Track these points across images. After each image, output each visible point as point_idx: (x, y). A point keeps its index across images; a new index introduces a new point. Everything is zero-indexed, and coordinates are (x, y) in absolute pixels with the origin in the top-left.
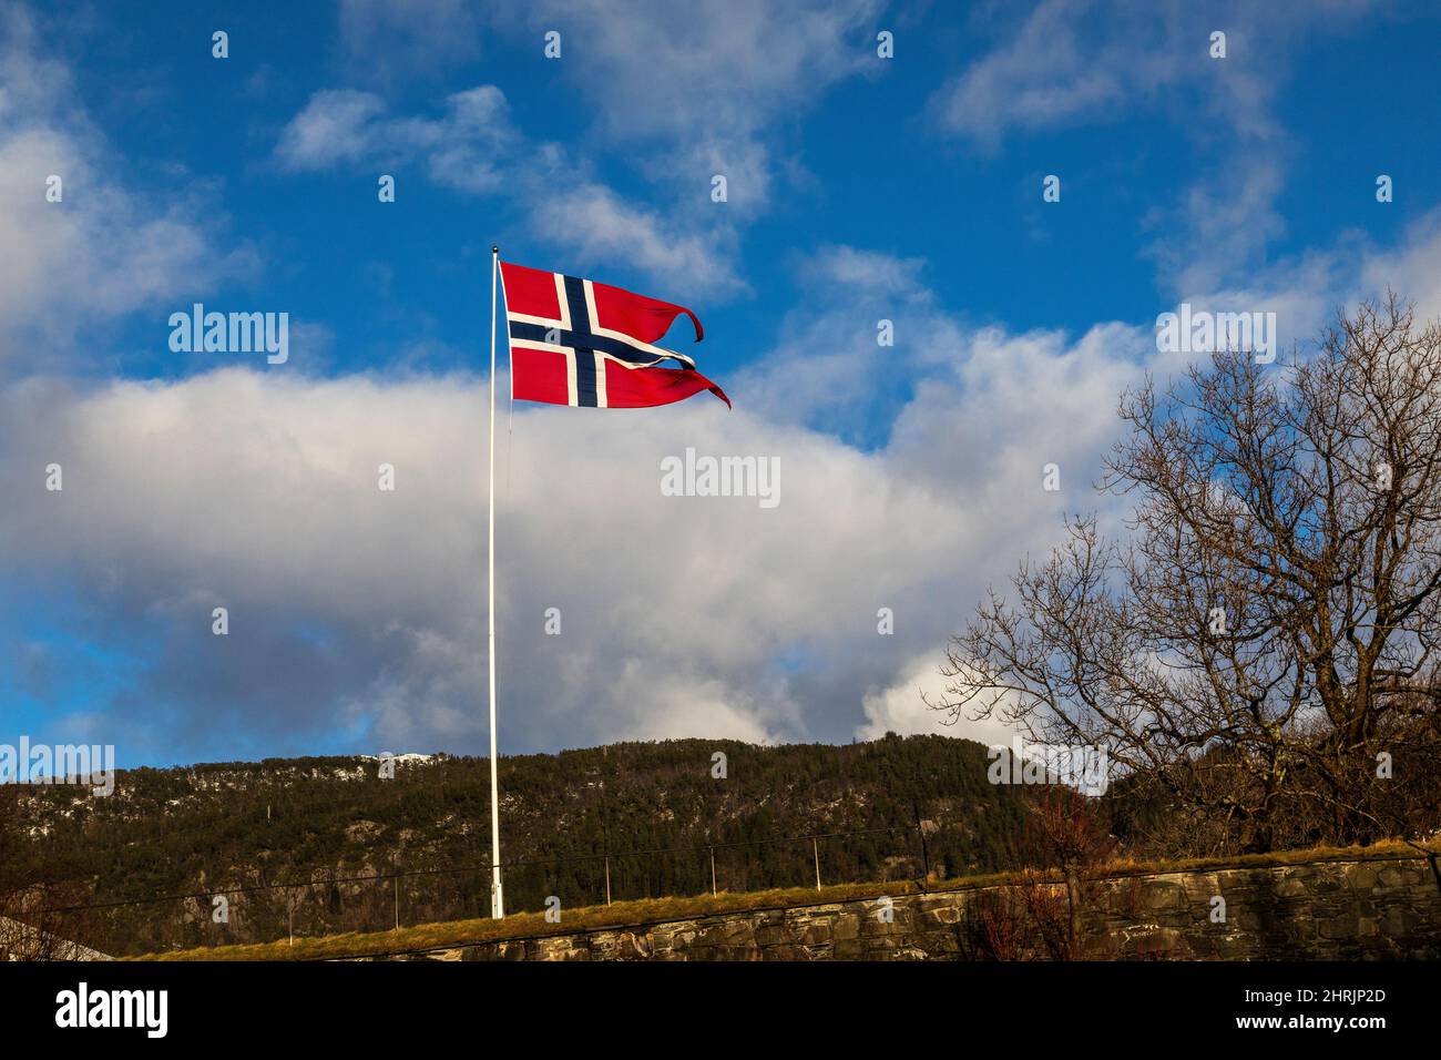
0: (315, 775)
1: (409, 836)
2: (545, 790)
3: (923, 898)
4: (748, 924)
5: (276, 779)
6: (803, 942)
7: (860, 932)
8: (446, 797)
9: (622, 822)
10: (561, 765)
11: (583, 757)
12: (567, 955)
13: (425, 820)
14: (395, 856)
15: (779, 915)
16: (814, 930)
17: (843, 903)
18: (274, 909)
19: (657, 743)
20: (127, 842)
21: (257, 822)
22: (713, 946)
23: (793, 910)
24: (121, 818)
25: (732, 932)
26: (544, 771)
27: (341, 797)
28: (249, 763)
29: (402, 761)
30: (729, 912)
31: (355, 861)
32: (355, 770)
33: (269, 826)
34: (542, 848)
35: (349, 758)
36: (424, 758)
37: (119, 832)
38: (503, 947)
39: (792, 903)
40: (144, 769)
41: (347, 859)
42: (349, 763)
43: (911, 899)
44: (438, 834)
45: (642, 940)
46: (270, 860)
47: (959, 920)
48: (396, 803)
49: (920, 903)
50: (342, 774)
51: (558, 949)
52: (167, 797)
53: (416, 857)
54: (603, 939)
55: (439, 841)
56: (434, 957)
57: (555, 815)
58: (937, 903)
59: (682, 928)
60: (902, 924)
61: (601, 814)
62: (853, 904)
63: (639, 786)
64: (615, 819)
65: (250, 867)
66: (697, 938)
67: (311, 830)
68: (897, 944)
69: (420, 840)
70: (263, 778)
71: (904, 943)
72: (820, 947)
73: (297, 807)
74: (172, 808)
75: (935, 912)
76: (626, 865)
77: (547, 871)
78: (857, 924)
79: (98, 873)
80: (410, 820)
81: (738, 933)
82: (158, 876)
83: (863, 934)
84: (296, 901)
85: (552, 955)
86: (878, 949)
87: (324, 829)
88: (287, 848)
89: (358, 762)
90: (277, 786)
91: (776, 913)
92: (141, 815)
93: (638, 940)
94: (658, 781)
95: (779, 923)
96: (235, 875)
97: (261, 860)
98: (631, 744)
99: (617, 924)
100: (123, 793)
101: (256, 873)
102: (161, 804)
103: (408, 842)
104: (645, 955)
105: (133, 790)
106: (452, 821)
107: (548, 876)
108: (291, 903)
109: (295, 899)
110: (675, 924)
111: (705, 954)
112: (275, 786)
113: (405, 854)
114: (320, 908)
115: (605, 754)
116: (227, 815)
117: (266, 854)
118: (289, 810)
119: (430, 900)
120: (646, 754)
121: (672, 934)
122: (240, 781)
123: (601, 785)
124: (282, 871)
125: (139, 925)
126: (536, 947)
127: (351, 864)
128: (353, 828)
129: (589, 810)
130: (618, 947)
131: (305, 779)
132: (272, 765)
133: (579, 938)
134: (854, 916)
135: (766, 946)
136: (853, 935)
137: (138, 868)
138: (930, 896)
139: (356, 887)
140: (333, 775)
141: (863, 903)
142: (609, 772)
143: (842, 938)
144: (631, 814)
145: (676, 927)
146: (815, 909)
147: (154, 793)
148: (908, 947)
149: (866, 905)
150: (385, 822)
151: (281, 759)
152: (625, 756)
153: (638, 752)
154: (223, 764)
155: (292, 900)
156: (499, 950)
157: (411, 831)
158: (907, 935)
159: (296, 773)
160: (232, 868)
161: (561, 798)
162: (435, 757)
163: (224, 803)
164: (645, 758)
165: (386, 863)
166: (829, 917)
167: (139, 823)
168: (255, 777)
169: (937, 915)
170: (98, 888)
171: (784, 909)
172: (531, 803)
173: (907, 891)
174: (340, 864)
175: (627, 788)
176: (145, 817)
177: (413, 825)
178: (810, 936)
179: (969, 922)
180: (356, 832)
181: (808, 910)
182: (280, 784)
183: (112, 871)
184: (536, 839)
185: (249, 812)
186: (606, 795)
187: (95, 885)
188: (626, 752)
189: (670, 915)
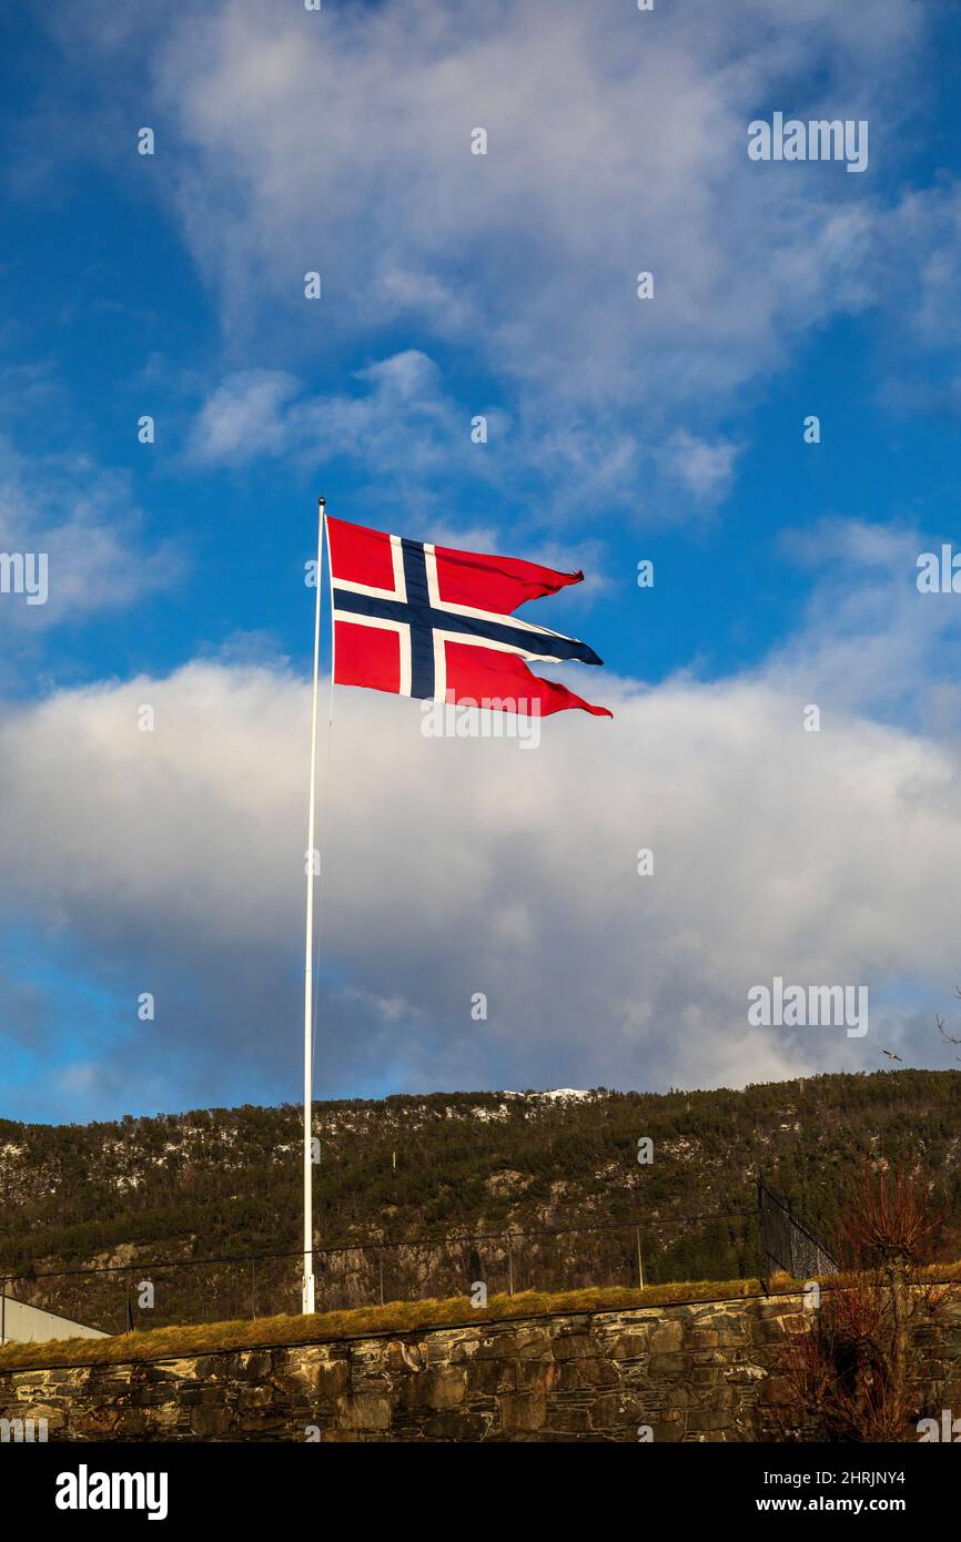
0: (450, 1115)
1: (562, 1190)
2: (728, 1133)
3: (765, 1301)
4: (545, 1332)
5: (403, 1120)
6: (611, 1356)
7: (682, 1344)
8: (606, 1143)
9: (824, 1174)
10: (748, 1104)
11: (774, 1092)
12: (322, 1367)
13: (581, 1169)
14: (546, 1214)
15: (584, 1321)
16: (626, 1341)
17: (665, 1306)
18: (403, 1277)
19: (867, 1074)
20: (228, 1196)
21: (380, 1171)
22: (500, 1359)
23: (601, 1316)
24: (222, 1166)
25: (524, 1342)
26: (727, 1109)
27: (480, 1142)
28: (372, 1101)
29: (553, 1098)
30: (520, 1317)
31: (498, 1219)
32: (498, 1109)
33: (394, 1177)
34: (724, 1205)
35: (489, 1094)
36: (580, 1094)
37: (219, 1184)
38: (246, 1357)
39: (602, 1307)
40: (248, 1107)
41: (488, 1217)
42: (491, 1101)
43: (750, 1302)
44: (598, 1188)
45: (413, 1350)
46: (396, 1218)
47: (808, 1329)
48: (545, 1150)
49: (760, 1309)
50: (482, 1113)
51: (312, 1360)
52: (275, 1142)
53: (571, 1215)
54: (367, 1349)
55: (600, 1196)
56: (163, 1368)
57: (740, 1163)
58: (781, 1308)
59: (464, 1337)
60: (736, 1335)
61: (798, 1162)
62: (678, 1309)
63: (845, 1129)
64: (815, 1169)
65: (373, 1226)
66: (481, 1350)
67: (444, 1181)
68: (729, 1358)
69: (576, 1194)
70: (387, 1118)
71: (738, 1358)
72: (633, 1362)
73: (427, 1154)
74: (282, 1155)
75: (779, 1319)
76: (830, 1226)
77: (731, 1233)
78: (680, 1333)
79: (196, 1233)
80: (563, 1170)
81: (530, 1344)
82: (265, 1237)
83: (687, 1346)
84: (428, 1268)
85: (304, 1367)
86: (704, 1365)
87: (461, 1180)
88: (417, 1203)
89: (501, 1099)
90: (405, 1129)
91: (581, 1319)
92: (245, 1163)
93: (408, 1351)
94: (868, 1122)
95: (583, 1331)
96: (356, 1235)
97: (386, 1217)
98: (834, 1076)
99: (384, 1330)
100: (224, 1137)
101: (380, 1234)
102: (269, 1150)
103: (562, 1197)
104: (416, 1369)
105: (235, 1133)
106: (614, 1171)
107: (733, 1239)
108: (423, 1269)
109: (426, 1263)
110: (454, 1331)
111: (489, 1369)
112: (402, 1129)
113: (558, 1212)
114: (458, 1275)
115: (802, 1087)
116: (345, 1163)
117: (392, 1210)
118: (419, 1157)
119: (590, 1267)
120: (853, 1089)
121: (451, 1343)
122: (360, 1122)
123: (796, 1128)
124: (411, 1232)
125: (245, 1295)
126: (285, 1358)
127: (495, 1224)
128: (495, 1179)
129: (782, 1158)
130: (385, 1359)
131: (437, 1120)
132: (398, 1102)
133: (338, 1347)
134: (677, 1324)
135: (567, 1360)
136: (674, 1347)
137: (242, 1226)
138: (774, 1300)
139: (500, 1251)
140: (471, 1115)
141: (690, 1307)
142: (806, 1112)
143: (659, 1351)
144: (835, 1163)
145: (456, 1336)
146: (628, 1314)
147: (260, 1137)
148: (743, 1364)
149: (693, 1310)
150: (533, 1172)
151: (408, 1096)
152: (826, 1091)
153: (843, 1086)
154: (341, 1102)
155: (423, 1266)
156: (240, 1361)
157: (565, 1184)
158: (743, 1348)
159: (427, 1112)
160: (352, 1227)
161: (748, 1143)
162: (593, 1093)
163: (342, 1149)
164: (851, 1093)
165: (536, 1223)
166: (646, 1325)
167: (243, 1173)
168: (379, 1117)
169: (781, 1323)
170: (195, 1251)
171: (590, 1314)
172: (711, 1149)
173: (746, 1293)
174: (480, 1223)
175: (829, 1131)
176: (250, 1166)
177: (568, 1175)
178: (621, 1349)
179: (821, 1332)
180: (499, 1184)
181: (620, 1316)
182: (407, 1126)
183: (212, 1229)
184: (716, 1194)
185: (371, 1160)
186: (804, 1139)
187: (191, 1246)
188: (828, 1086)
189: (449, 1320)
